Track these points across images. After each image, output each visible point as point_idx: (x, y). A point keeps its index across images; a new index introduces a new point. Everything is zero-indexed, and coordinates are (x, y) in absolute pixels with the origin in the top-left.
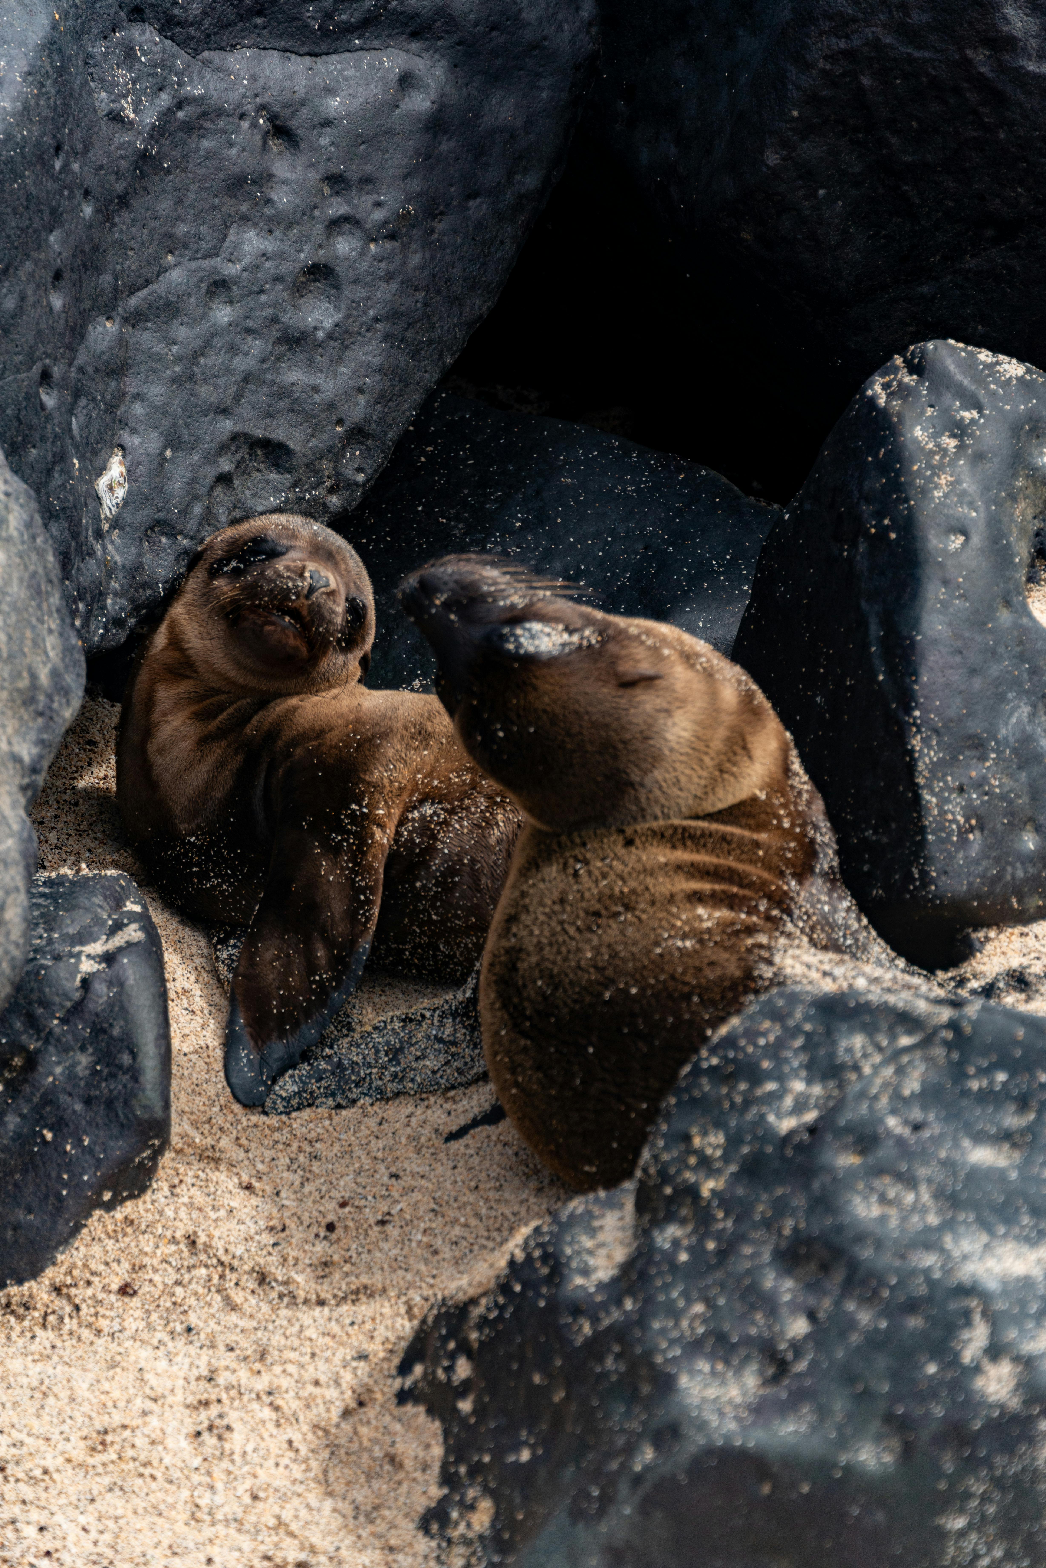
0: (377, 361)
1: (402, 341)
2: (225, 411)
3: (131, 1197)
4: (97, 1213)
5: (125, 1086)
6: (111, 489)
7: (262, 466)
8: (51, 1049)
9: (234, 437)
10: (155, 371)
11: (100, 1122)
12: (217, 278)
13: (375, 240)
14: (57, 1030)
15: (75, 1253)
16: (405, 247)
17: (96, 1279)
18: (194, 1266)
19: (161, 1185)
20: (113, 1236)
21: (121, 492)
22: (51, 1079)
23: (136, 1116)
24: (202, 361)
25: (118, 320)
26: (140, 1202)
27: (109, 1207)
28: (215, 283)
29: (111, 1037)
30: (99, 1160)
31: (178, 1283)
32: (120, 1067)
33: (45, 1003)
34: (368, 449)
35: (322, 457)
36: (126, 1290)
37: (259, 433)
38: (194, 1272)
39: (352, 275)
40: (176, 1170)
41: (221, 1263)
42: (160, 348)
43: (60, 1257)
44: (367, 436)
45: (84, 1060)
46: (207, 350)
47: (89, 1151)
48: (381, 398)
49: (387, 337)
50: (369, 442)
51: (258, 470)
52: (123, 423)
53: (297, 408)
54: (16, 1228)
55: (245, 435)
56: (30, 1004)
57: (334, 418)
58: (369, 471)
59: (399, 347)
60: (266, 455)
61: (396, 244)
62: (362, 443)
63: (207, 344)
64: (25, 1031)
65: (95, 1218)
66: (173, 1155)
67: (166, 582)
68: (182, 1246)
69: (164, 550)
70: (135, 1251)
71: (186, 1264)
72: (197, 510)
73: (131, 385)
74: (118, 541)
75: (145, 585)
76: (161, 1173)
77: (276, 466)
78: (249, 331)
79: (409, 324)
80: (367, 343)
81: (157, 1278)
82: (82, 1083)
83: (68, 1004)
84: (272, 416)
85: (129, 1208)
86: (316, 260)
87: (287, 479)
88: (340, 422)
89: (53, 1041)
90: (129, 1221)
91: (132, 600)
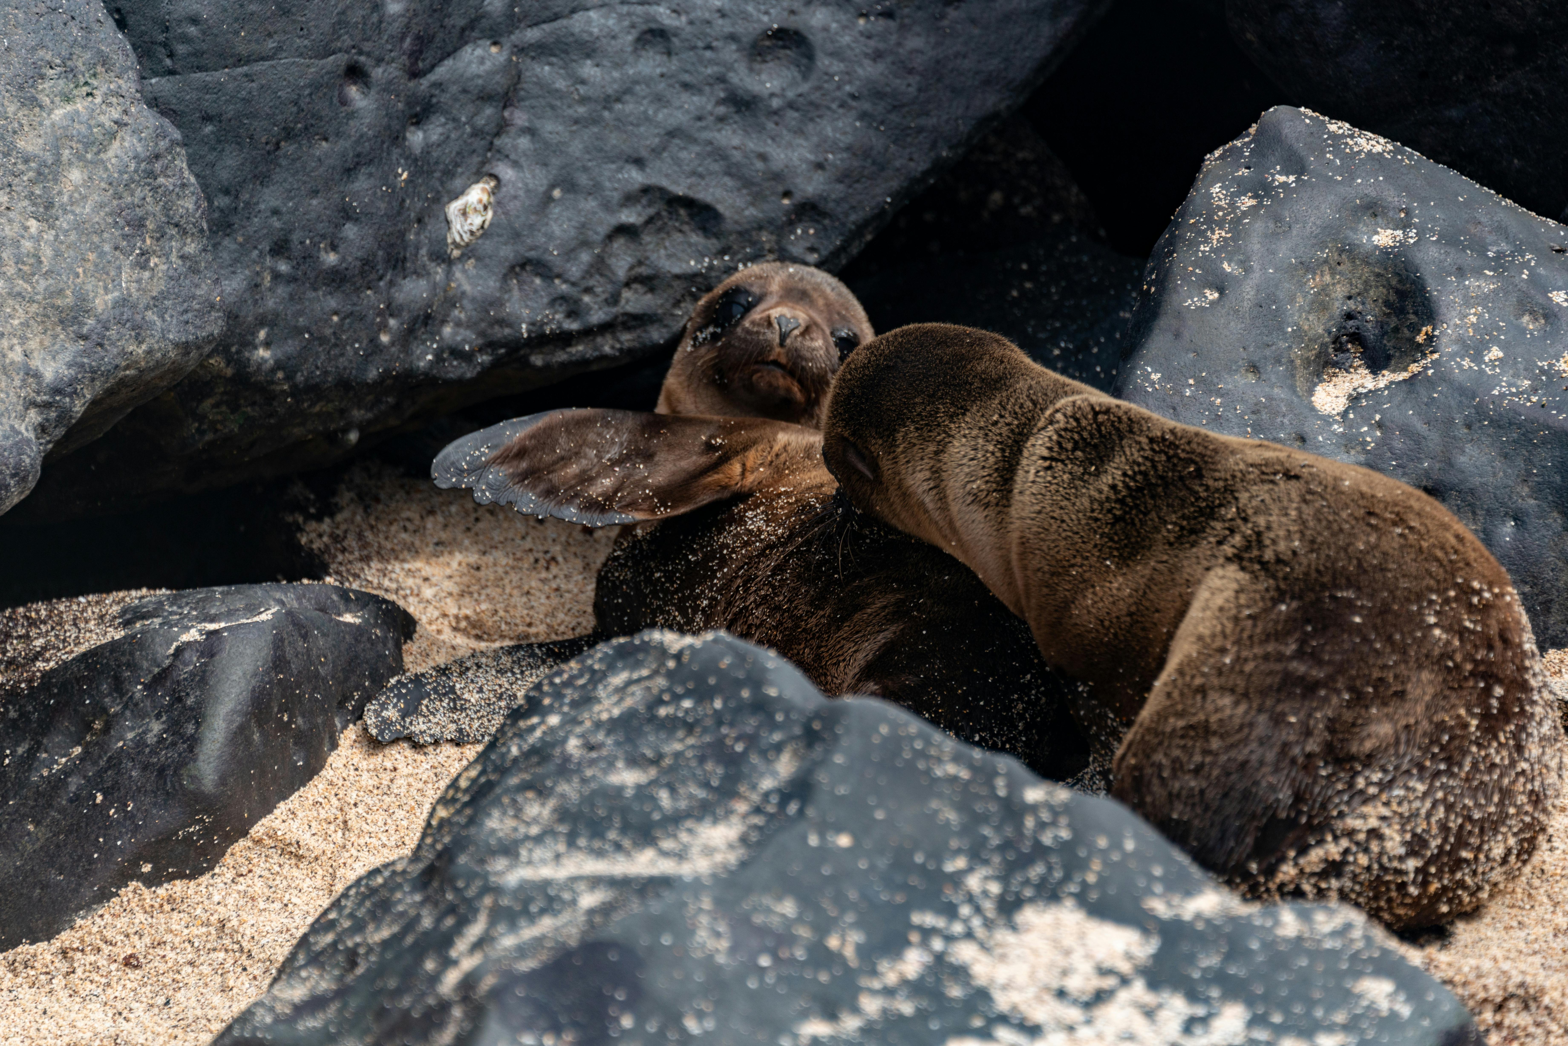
0: (847, 140)
1: (882, 123)
2: (639, 162)
3: (181, 876)
4: (133, 884)
5: (180, 755)
6: (464, 213)
7: (686, 228)
8: (128, 713)
9: (646, 190)
10: (553, 107)
11: (149, 788)
12: (653, 26)
13: (865, 15)
14: (138, 695)
15: (98, 920)
16: (903, 28)
17: (106, 949)
18: (215, 950)
19: (224, 871)
20: (149, 912)
21: (476, 221)
22: (121, 744)
23: (182, 785)
24: (619, 106)
25: (507, 46)
26: (192, 884)
27: (151, 881)
28: (651, 31)
29: (184, 706)
30: (137, 827)
31: (191, 963)
32: (182, 736)
33: (132, 666)
34: (825, 229)
35: (760, 228)
36: (131, 962)
37: (680, 190)
38: (213, 955)
39: (829, 47)
40: (249, 860)
41: (241, 950)
42: (561, 84)
43: (79, 922)
44: (824, 214)
45: (156, 727)
46: (627, 97)
47: (131, 816)
48: (845, 177)
49: (863, 116)
50: (827, 222)
51: (681, 231)
52: (503, 156)
53: (732, 170)
54: (44, 887)
55: (661, 190)
56: (119, 666)
57: (780, 189)
58: (825, 253)
59: (877, 129)
60: (691, 216)
61: (892, 24)
62: (818, 222)
63: (628, 91)
64: (110, 694)
65: (130, 888)
66: (250, 844)
67: (533, 324)
68: (212, 930)
69: (536, 291)
70: (162, 928)
71: (209, 946)
72: (585, 257)
73: (519, 117)
74: (472, 271)
75: (501, 322)
76: (228, 859)
77: (704, 230)
78: (686, 86)
79: (895, 107)
80: (837, 119)
81: (171, 955)
82: (147, 750)
83: (156, 670)
84: (701, 176)
85: (178, 886)
86: (785, 25)
87: (714, 244)
88: (787, 194)
89: (131, 706)
90: (170, 900)
91: (482, 334)
